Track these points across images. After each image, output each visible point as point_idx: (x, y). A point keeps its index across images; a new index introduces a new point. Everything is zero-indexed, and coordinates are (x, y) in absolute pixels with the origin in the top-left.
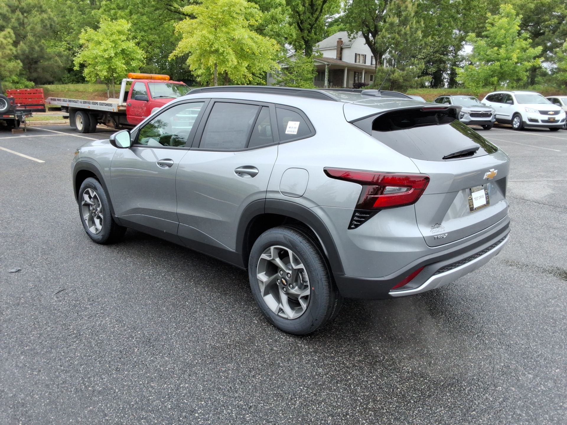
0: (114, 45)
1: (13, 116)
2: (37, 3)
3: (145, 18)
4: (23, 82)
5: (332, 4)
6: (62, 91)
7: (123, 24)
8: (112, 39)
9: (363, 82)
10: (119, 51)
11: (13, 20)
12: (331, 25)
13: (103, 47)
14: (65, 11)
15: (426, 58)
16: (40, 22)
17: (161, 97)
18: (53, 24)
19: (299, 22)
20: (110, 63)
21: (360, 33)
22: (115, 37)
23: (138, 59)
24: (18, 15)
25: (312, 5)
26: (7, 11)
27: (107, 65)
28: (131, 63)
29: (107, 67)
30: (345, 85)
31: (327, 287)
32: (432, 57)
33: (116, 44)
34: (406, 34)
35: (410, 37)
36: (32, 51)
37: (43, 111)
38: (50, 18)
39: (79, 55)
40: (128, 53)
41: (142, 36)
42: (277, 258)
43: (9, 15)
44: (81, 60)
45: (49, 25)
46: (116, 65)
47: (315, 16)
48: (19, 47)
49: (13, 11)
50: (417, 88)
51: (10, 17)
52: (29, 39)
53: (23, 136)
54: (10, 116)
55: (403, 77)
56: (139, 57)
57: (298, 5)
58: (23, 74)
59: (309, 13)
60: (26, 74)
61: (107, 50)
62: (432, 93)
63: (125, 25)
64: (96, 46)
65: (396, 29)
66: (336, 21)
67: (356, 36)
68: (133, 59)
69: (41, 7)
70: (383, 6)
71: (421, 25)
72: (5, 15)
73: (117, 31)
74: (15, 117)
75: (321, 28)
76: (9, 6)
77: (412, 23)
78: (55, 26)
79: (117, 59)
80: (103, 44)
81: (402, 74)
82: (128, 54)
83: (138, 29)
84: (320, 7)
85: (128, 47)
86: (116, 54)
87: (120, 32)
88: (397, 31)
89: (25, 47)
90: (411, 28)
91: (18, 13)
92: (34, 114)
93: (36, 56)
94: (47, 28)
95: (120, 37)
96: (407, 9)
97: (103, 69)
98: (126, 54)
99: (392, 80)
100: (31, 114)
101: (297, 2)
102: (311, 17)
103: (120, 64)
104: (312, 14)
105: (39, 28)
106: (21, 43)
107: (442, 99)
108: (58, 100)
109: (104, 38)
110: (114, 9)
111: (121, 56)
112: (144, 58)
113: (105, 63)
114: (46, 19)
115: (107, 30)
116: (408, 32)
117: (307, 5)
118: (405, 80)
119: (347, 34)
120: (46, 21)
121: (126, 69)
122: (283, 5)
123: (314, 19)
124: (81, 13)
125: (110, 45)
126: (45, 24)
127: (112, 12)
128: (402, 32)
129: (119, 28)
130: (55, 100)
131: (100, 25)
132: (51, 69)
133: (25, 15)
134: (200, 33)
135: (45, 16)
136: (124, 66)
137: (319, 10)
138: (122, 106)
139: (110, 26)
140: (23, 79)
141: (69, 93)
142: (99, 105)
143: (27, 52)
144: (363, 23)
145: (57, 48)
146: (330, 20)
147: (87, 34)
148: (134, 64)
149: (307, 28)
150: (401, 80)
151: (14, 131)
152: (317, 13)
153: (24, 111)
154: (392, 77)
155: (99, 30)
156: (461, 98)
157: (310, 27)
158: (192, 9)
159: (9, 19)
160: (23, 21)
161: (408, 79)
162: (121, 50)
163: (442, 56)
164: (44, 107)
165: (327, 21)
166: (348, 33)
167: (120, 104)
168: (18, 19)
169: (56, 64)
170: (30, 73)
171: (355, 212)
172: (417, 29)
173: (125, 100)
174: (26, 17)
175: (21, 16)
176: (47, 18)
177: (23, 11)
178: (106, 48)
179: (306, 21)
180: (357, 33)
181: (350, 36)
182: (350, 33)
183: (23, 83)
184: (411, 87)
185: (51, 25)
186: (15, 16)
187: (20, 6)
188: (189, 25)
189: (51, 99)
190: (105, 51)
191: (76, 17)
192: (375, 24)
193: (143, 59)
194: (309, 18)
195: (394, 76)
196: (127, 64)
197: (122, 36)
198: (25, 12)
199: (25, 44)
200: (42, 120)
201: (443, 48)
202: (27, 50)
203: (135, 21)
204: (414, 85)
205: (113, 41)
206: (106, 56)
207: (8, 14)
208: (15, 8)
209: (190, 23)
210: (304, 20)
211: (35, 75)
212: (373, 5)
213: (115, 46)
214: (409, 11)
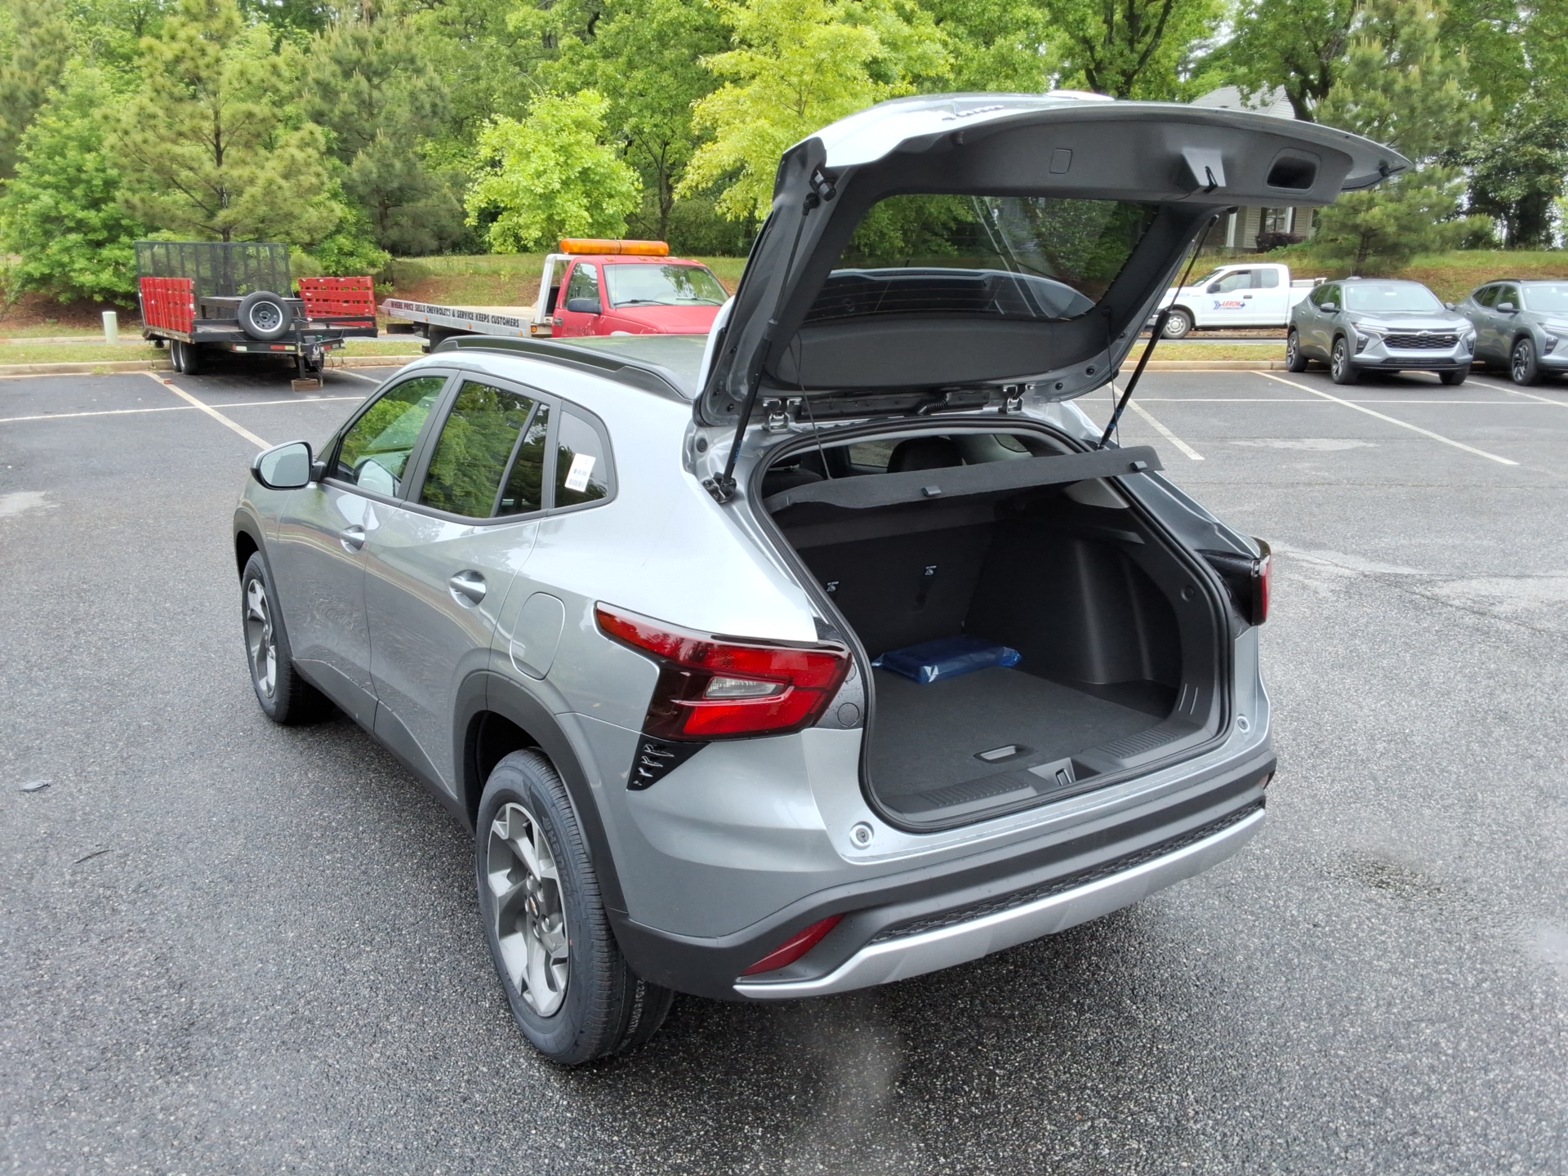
0: (562, 159)
1: (293, 348)
2: (402, 49)
3: (666, 78)
4: (364, 251)
5: (1186, 12)
6: (460, 274)
7: (589, 102)
8: (558, 142)
9: (1288, 230)
10: (574, 173)
11: (344, 97)
12: (1202, 67)
13: (534, 165)
14: (479, 67)
15: (1492, 157)
16: (408, 99)
17: (634, 302)
18: (438, 101)
19: (1092, 66)
20: (551, 206)
21: (1281, 91)
22: (565, 138)
23: (623, 194)
24: (358, 83)
25: (1132, 17)
26: (334, 75)
27: (544, 212)
28: (604, 205)
29: (543, 217)
30: (1231, 242)
31: (604, 943)
32: (1512, 154)
33: (569, 156)
34: (1408, 91)
35: (1424, 100)
36: (385, 175)
37: (372, 333)
38: (431, 89)
39: (476, 188)
40: (597, 178)
41: (656, 126)
42: (521, 836)
43: (339, 83)
44: (482, 201)
45: (428, 107)
46: (566, 212)
47: (1140, 47)
48: (355, 164)
49: (347, 75)
50: (1442, 251)
51: (339, 88)
52: (380, 143)
53: (312, 399)
54: (287, 348)
55: (1396, 219)
56: (624, 189)
57: (1083, 20)
58: (367, 232)
59: (1122, 40)
60: (372, 232)
61: (545, 172)
62: (1494, 265)
63: (594, 104)
64: (519, 162)
65: (1380, 77)
66: (1218, 55)
67: (1267, 98)
68: (611, 196)
69: (412, 61)
70: (1348, 10)
71: (1458, 64)
72: (328, 84)
73: (574, 122)
74: (296, 350)
75: (1163, 78)
76: (339, 62)
77: (1429, 59)
78: (445, 107)
79: (570, 196)
80: (533, 157)
81: (1395, 210)
82: (599, 181)
83: (646, 108)
84: (1155, 23)
85: (598, 165)
86: (566, 183)
87: (579, 125)
88: (1381, 82)
89: (371, 166)
90: (1425, 73)
91: (358, 77)
92: (347, 340)
93: (395, 185)
94: (424, 113)
95: (579, 137)
96: (1415, 19)
97: (533, 223)
98: (592, 182)
99: (1362, 230)
100: (340, 342)
101: (1080, 14)
102: (1127, 52)
103: (574, 208)
104: (1131, 42)
105: (404, 113)
106: (361, 155)
107: (1495, 290)
108: (408, 306)
109: (538, 142)
110: (590, 57)
111: (580, 188)
112: (637, 190)
113: (539, 207)
114: (421, 90)
115: (548, 120)
116: (1417, 86)
117: (1118, 17)
118: (1403, 228)
119: (1239, 96)
120: (423, 97)
121: (590, 220)
122: (1036, 24)
123: (1136, 57)
124: (517, 69)
125: (552, 158)
126: (418, 104)
127: (584, 65)
128: (1398, 87)
129: (578, 113)
130: (399, 306)
131: (531, 108)
132: (432, 219)
133: (376, 81)
134: (750, 127)
135: (420, 83)
136: (586, 214)
137: (1153, 30)
138: (544, 325)
139: (557, 109)
140: (366, 244)
141: (477, 279)
142: (490, 324)
143: (374, 176)
144: (1287, 60)
145: (465, 160)
146: (1200, 54)
147: (497, 133)
148: (611, 208)
149: (1114, 82)
150: (1391, 229)
151: (297, 386)
152: (1148, 39)
153: (325, 333)
154: (1361, 218)
155: (530, 121)
156: (1554, 290)
157: (1121, 79)
158: (733, 61)
159: (337, 94)
160: (370, 97)
161: (1413, 225)
162: (579, 172)
163: (1545, 151)
164: (374, 324)
165: (1192, 56)
166: (1241, 91)
167: (538, 321)
168: (357, 94)
169: (443, 206)
170: (384, 228)
171: (643, 741)
172: (1445, 76)
173: (551, 309)
174: (378, 87)
175: (364, 84)
176: (425, 87)
177: (370, 73)
178: (542, 168)
179: (1111, 63)
180: (1272, 89)
181: (1248, 99)
182: (1246, 90)
183: (365, 256)
184: (1425, 248)
185: (434, 105)
186: (350, 85)
187: (364, 60)
188: (730, 103)
189: (393, 305)
190: (539, 175)
191: (503, 82)
192: (1321, 63)
193: (634, 193)
194: (1121, 54)
195: (1368, 217)
196: (595, 207)
197: (584, 134)
198: (376, 73)
199: (369, 155)
200: (383, 354)
201: (1551, 126)
202: (375, 170)
203: (640, 87)
204: (1433, 241)
205: (564, 150)
206: (540, 190)
207: (333, 83)
208: (351, 66)
209: (730, 99)
210: (1107, 61)
211: (394, 234)
212: (1314, 9)
213: (566, 162)
214: (1418, 24)
